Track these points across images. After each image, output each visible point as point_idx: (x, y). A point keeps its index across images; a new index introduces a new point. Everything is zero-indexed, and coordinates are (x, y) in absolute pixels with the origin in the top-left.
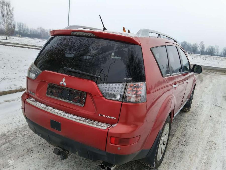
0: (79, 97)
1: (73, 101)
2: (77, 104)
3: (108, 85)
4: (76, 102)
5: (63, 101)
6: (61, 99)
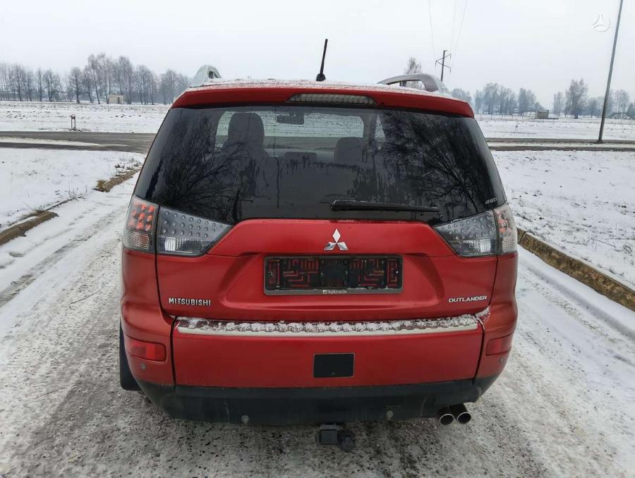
0: (383, 272)
1: (366, 287)
2: (380, 290)
3: (458, 223)
4: (376, 287)
5: (334, 295)
6: (324, 291)
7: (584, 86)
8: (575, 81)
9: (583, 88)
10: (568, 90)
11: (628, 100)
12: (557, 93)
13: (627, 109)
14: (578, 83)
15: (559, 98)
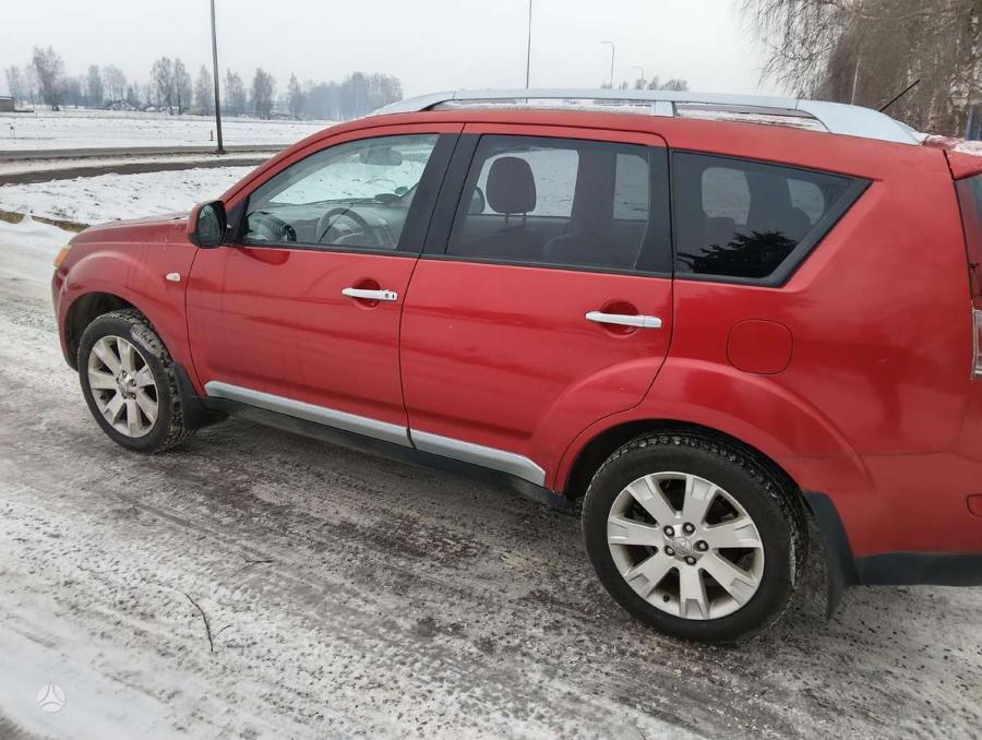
7: (56, 58)
8: (39, 48)
9: (56, 62)
10: (31, 62)
11: (125, 82)
12: (9, 68)
13: (125, 95)
14: (46, 54)
15: (16, 76)
